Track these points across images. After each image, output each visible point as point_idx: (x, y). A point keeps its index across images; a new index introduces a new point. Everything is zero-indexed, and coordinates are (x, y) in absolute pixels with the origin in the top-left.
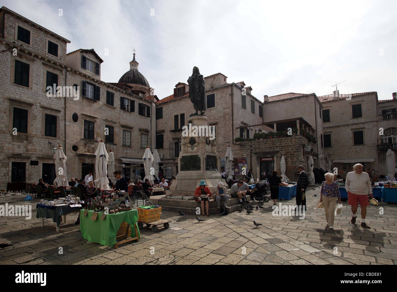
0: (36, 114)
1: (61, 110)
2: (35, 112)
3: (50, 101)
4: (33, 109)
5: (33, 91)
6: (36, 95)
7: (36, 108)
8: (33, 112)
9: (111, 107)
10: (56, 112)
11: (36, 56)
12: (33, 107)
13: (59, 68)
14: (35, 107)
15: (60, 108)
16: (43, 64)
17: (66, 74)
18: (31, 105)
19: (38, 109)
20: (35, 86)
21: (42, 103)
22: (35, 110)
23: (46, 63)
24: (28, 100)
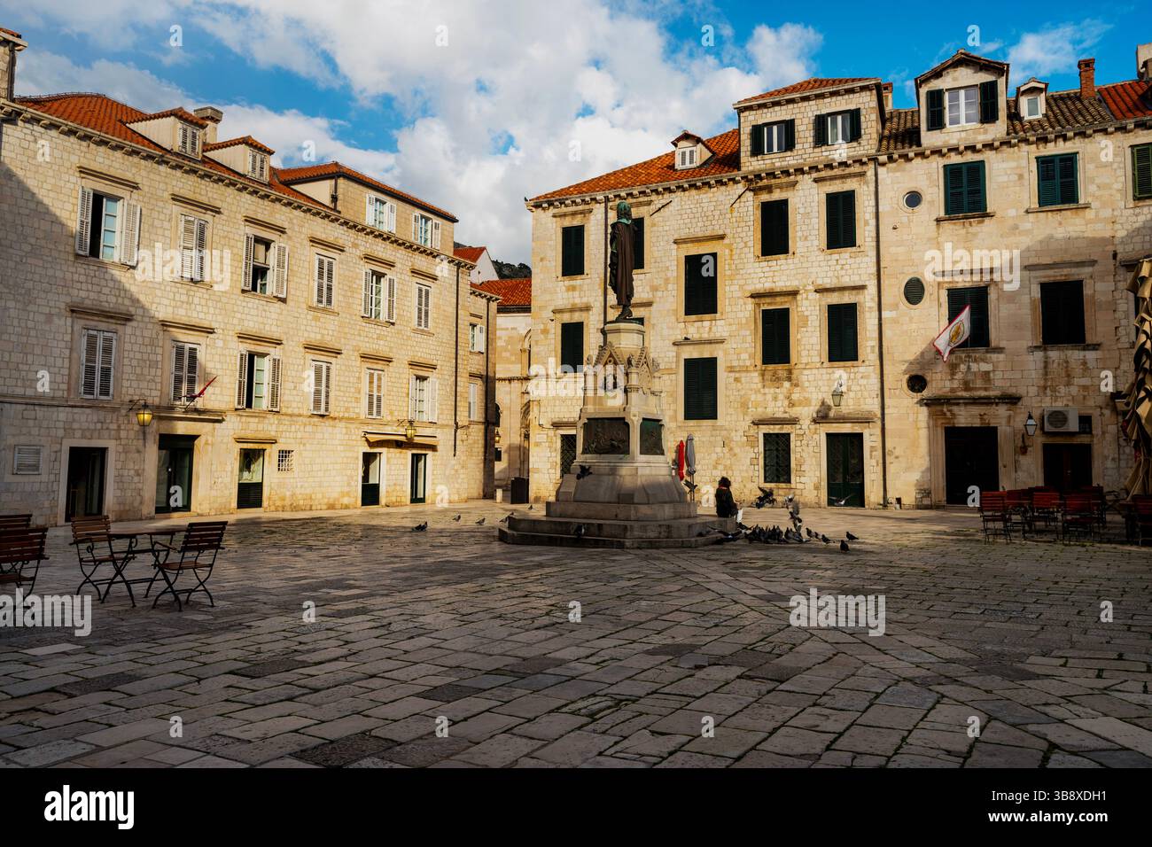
0: (806, 313)
1: (867, 283)
2: (804, 309)
3: (839, 267)
4: (799, 303)
5: (796, 260)
6: (804, 265)
7: (807, 299)
8: (799, 309)
9: (1060, 210)
10: (854, 292)
11: (800, 171)
12: (799, 297)
13: (857, 169)
14: (804, 295)
15: (864, 277)
16: (816, 181)
17: (876, 175)
18: (794, 293)
19: (810, 297)
20: (802, 243)
21: (819, 282)
22: (806, 303)
23: (823, 174)
24: (788, 284)
